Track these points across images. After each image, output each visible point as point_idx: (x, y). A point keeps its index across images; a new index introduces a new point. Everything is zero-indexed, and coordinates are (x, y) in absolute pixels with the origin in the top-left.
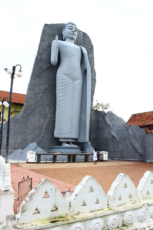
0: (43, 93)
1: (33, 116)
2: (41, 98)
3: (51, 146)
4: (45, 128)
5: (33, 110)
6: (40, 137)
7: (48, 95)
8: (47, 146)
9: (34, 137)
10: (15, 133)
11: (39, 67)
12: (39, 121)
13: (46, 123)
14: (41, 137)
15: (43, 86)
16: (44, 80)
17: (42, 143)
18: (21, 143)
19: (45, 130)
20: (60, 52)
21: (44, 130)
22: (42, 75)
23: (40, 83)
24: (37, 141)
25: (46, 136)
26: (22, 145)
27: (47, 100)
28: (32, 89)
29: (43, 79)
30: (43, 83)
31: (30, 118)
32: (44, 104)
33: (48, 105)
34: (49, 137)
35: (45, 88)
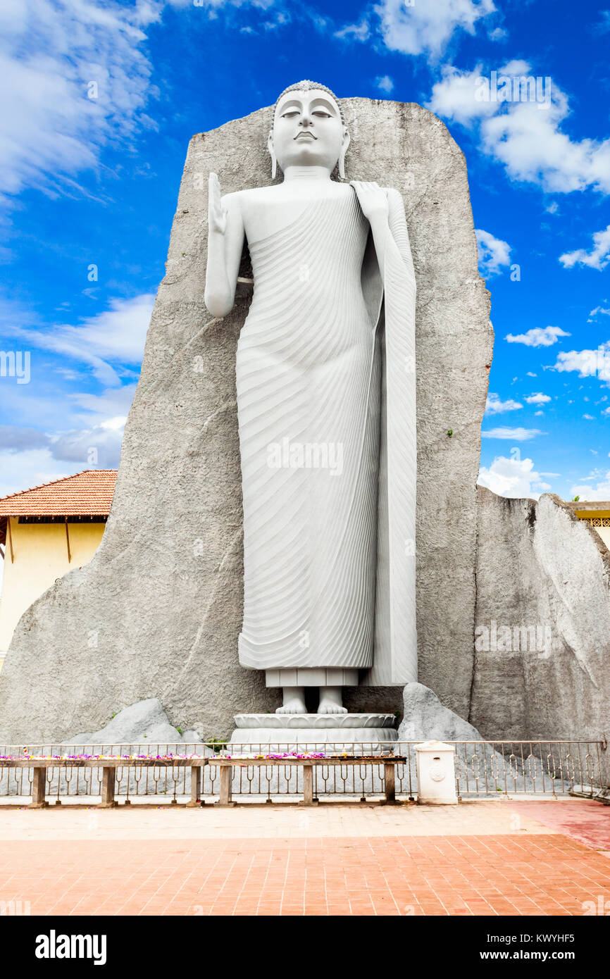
0: (192, 455)
1: (144, 572)
2: (184, 480)
3: (238, 712)
4: (203, 625)
5: (142, 546)
6: (180, 669)
7: (218, 464)
8: (215, 712)
9: (150, 675)
10: (60, 662)
11: (167, 341)
12: (176, 592)
13: (210, 602)
14: (184, 669)
15: (192, 425)
16: (197, 395)
17: (189, 703)
18: (87, 707)
19: (204, 635)
20: (250, 241)
21: (198, 636)
22: (185, 374)
23: (176, 413)
24: (166, 694)
25: (210, 662)
26: (94, 718)
27: (212, 490)
28: (140, 446)
29: (188, 394)
30: (190, 412)
31: (133, 584)
32: (200, 508)
33: (217, 511)
34: (226, 666)
35: (198, 434)
